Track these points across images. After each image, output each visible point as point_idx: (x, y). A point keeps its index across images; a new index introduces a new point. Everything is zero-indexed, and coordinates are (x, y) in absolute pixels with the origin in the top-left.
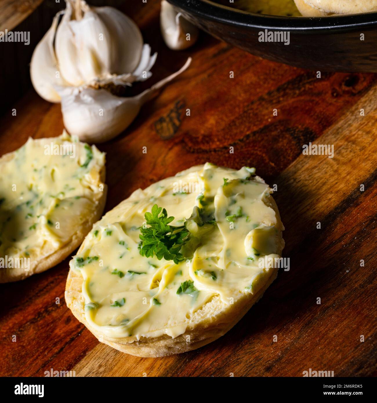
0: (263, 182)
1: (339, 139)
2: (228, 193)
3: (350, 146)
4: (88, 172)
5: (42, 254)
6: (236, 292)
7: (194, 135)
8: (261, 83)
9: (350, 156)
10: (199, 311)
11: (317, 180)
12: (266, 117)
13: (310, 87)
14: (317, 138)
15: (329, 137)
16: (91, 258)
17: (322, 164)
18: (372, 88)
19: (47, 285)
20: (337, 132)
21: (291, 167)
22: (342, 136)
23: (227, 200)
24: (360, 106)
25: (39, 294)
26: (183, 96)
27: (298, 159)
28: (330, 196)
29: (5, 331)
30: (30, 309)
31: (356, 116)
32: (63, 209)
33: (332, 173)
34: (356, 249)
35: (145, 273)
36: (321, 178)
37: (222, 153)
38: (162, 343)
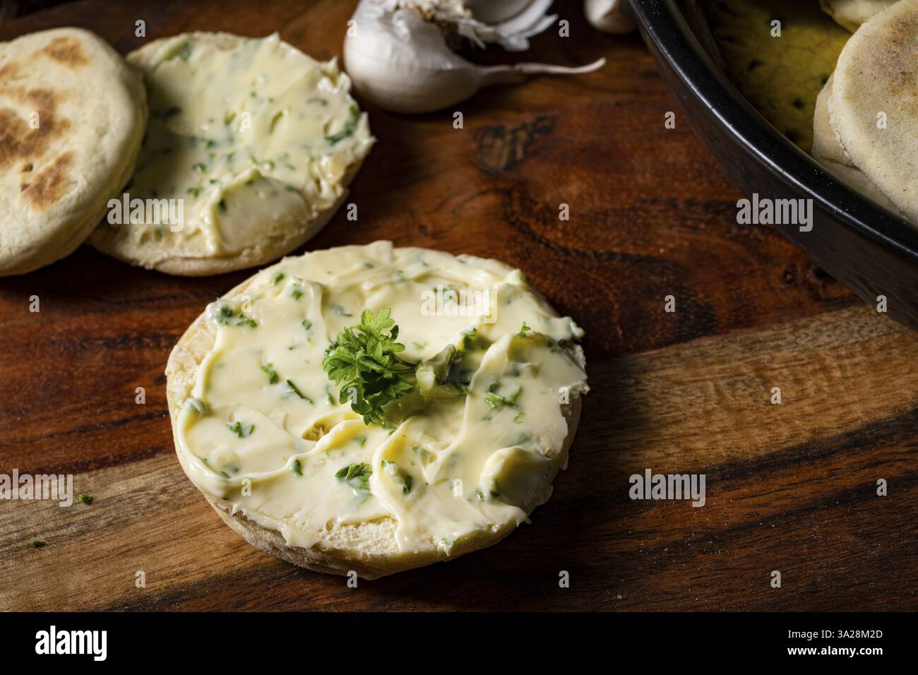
0: (583, 364)
1: (747, 360)
2: (516, 353)
3: (755, 384)
4: (330, 155)
5: (182, 247)
6: (423, 537)
7: (532, 195)
8: (689, 175)
9: (744, 402)
10: (351, 527)
11: (669, 407)
12: (660, 242)
13: (760, 236)
14: (715, 333)
15: (733, 346)
16: (246, 320)
17: (694, 384)
18: (851, 308)
19: (164, 298)
20: (750, 347)
21: (643, 357)
22: (755, 358)
23: (506, 365)
24: (813, 325)
25: (144, 304)
26: (556, 112)
27: (664, 350)
28: (672, 450)
29: (60, 330)
30: (117, 320)
31: (797, 338)
32: (257, 193)
33: (700, 411)
34: (655, 568)
35: (311, 402)
36: (678, 409)
37: (556, 257)
38: (268, 536)
